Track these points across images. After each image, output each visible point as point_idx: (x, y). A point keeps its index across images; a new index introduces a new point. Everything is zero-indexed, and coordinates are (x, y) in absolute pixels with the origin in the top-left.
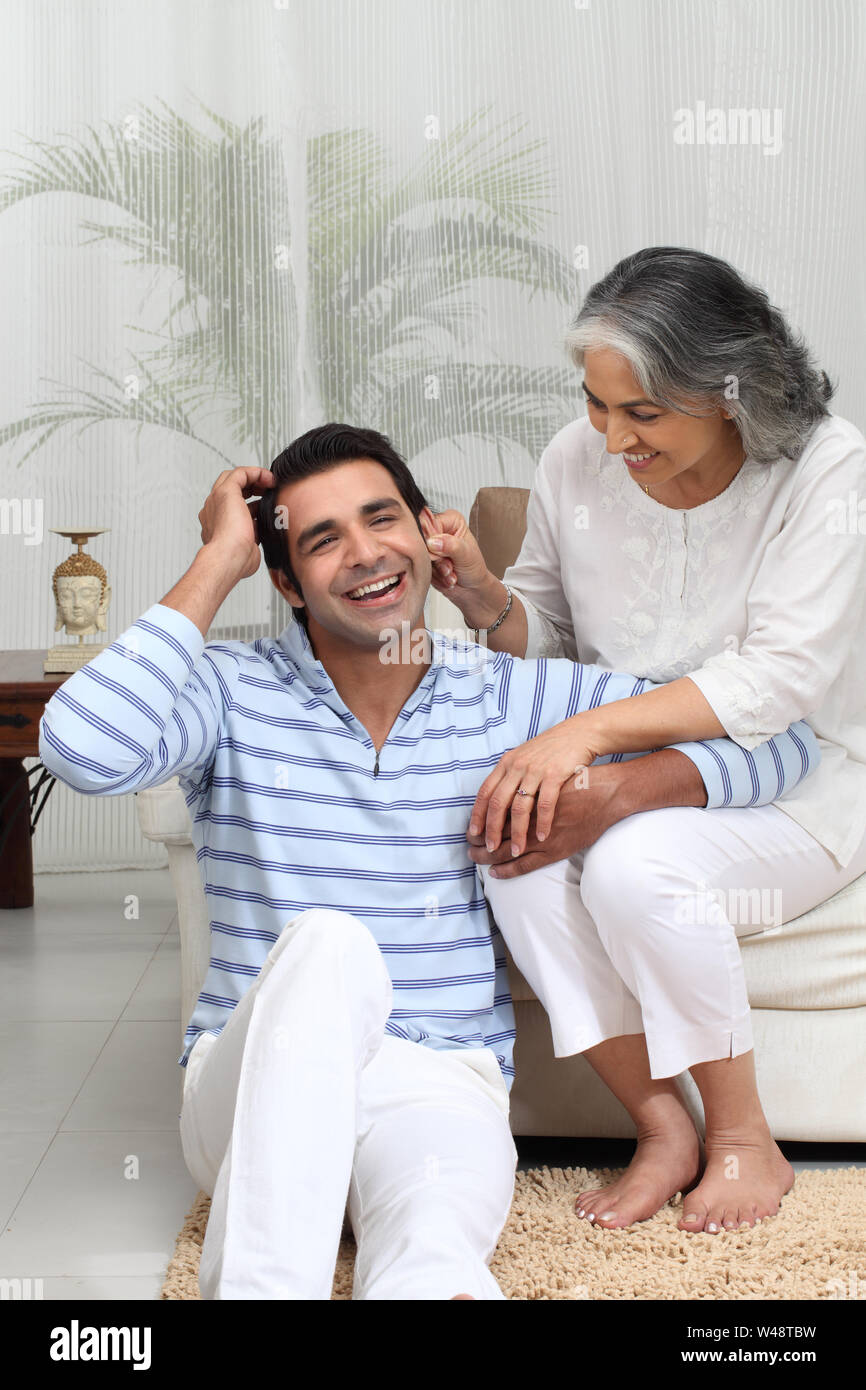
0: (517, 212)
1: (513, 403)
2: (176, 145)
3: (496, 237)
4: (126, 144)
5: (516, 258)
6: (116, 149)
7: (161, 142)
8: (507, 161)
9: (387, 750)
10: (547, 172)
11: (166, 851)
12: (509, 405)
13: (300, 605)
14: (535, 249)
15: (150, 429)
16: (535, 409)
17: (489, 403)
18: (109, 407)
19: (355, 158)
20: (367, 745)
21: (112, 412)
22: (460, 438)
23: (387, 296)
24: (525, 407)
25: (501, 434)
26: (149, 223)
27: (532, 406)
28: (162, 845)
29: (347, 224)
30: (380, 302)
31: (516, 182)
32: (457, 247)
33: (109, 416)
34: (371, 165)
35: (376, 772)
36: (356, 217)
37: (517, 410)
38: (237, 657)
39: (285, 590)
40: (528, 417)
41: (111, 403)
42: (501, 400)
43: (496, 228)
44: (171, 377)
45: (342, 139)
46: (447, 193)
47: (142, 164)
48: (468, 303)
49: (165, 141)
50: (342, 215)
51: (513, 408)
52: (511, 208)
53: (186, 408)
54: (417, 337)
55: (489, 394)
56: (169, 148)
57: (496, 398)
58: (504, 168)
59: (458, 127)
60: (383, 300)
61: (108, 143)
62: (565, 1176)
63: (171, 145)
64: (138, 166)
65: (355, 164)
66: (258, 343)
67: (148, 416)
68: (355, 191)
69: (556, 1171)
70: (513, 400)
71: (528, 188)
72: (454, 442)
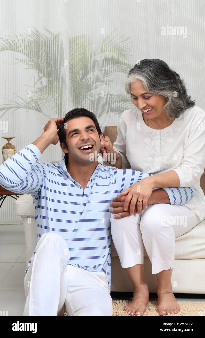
0: (124, 56)
1: (123, 104)
2: (37, 38)
3: (119, 62)
4: (24, 38)
5: (124, 67)
6: (21, 39)
7: (33, 37)
8: (121, 42)
9: (86, 189)
10: (131, 45)
11: (22, 219)
12: (122, 105)
13: (67, 152)
14: (129, 65)
15: (30, 110)
16: (129, 106)
17: (117, 104)
18: (20, 105)
19: (85, 42)
20: (81, 188)
21: (21, 106)
22: (109, 113)
23: (92, 77)
24: (126, 106)
25: (120, 112)
26: (30, 58)
27: (128, 105)
28: (20, 217)
29: (81, 59)
30: (91, 79)
31: (124, 48)
32: (109, 64)
33: (20, 108)
34: (88, 44)
35: (83, 195)
36: (83, 57)
37: (124, 106)
38: (49, 166)
39: (63, 149)
40: (127, 108)
41: (21, 104)
42: (120, 104)
43: (119, 60)
44: (36, 98)
45: (82, 37)
46: (106, 50)
47: (28, 43)
48: (112, 79)
49: (34, 37)
50: (80, 57)
51: (123, 106)
52: (122, 55)
53: (40, 106)
54: (99, 87)
55: (117, 102)
56: (35, 39)
57: (119, 103)
58: (120, 44)
59: (109, 34)
60: (92, 78)
61: (20, 38)
62: (123, 302)
63: (36, 38)
64: (27, 44)
65: (85, 43)
66: (56, 89)
67: (30, 107)
68: (83, 51)
69: (120, 301)
70: (123, 103)
71: (127, 49)
72: (108, 114)
